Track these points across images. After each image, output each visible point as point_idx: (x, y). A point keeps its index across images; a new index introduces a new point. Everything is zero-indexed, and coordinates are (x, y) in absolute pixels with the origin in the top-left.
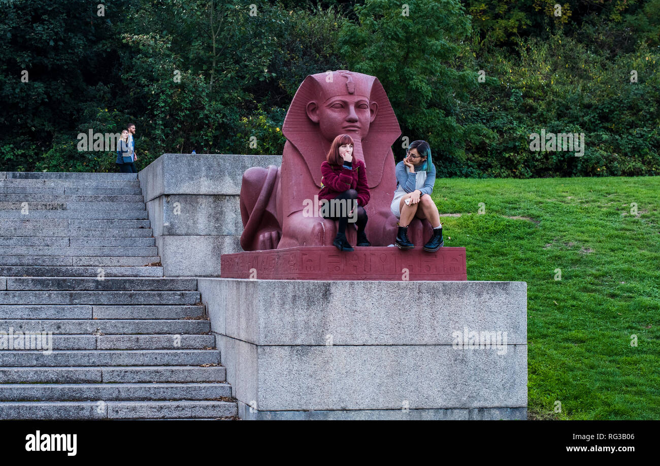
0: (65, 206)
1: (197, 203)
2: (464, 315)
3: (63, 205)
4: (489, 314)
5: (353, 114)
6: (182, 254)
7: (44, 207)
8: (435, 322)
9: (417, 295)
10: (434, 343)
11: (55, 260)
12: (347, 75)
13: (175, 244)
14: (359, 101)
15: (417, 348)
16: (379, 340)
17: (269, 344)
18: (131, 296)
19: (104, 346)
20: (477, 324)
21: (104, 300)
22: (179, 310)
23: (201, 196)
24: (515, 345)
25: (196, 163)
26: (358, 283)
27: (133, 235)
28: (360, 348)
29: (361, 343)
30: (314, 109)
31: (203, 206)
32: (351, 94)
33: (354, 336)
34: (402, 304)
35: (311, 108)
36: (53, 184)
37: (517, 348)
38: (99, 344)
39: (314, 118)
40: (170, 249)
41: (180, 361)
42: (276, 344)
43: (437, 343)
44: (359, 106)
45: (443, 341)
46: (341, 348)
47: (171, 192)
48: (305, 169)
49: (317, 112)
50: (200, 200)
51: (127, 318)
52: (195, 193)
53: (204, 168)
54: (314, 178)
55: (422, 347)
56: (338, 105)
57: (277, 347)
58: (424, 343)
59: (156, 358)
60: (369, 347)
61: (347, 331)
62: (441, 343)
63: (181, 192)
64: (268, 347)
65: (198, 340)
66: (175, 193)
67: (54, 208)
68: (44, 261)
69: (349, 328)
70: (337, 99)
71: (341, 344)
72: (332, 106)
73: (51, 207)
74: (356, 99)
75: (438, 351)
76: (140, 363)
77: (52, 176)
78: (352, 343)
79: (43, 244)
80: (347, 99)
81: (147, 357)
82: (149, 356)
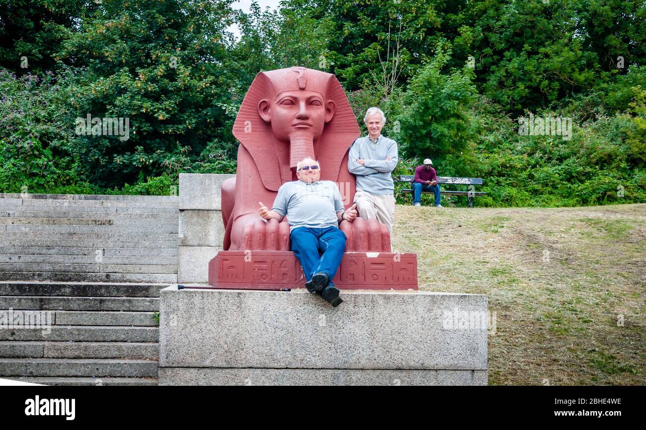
0: (111, 222)
1: (209, 217)
2: (410, 334)
3: (110, 221)
4: (441, 334)
5: (302, 109)
6: (194, 262)
7: (94, 223)
8: (374, 342)
9: (353, 309)
10: (373, 367)
11: (84, 267)
12: (299, 70)
13: (188, 253)
14: (311, 98)
15: (352, 372)
16: (305, 362)
17: (171, 365)
18: (101, 301)
19: (51, 354)
20: (425, 345)
21: (74, 305)
22: (142, 317)
23: (211, 212)
24: (473, 371)
25: (207, 181)
26: (280, 294)
27: (163, 247)
28: (282, 371)
29: (283, 365)
30: (266, 107)
31: (214, 220)
32: (302, 89)
33: (275, 357)
34: (333, 319)
35: (263, 107)
36: (109, 205)
37: (476, 374)
38: (46, 352)
39: (266, 117)
40: (183, 258)
41: (123, 372)
42: (179, 365)
43: (376, 367)
44: (310, 102)
45: (384, 365)
46: (259, 371)
47: (185, 208)
48: (254, 171)
49: (269, 111)
50: (211, 214)
51: (90, 324)
52: (207, 208)
53: (214, 187)
54: (263, 180)
55: (358, 372)
56: (288, 101)
57: (181, 370)
58: (360, 366)
59: (97, 369)
60: (293, 371)
61: (266, 351)
62: (382, 367)
63: (194, 207)
64: (170, 370)
65: (149, 350)
66: (189, 208)
67: (102, 224)
68: (75, 268)
69: (268, 348)
70: (285, 95)
71: (259, 366)
72: (282, 103)
73: (100, 223)
74: (308, 94)
75: (378, 377)
76: (80, 374)
77: (111, 198)
78: (272, 365)
79: (81, 253)
80: (297, 94)
81: (88, 368)
82: (90, 367)
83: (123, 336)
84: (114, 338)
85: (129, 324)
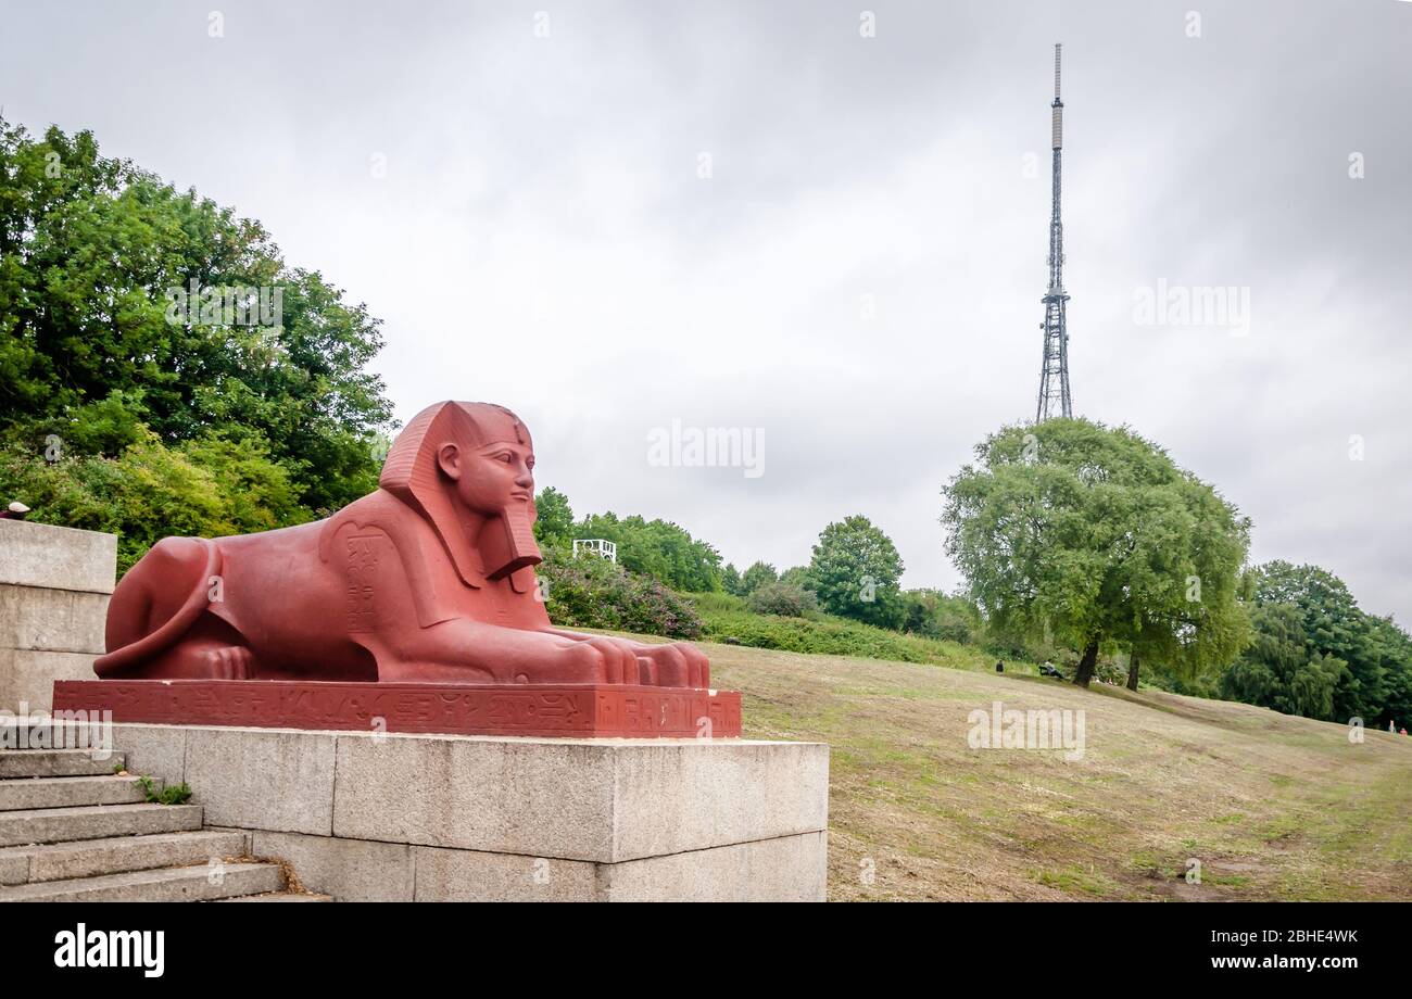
19: (45, 873)
22: (118, 787)
48: (443, 552)
54: (459, 568)
81: (168, 890)
82: (171, 887)
83: (129, 826)
84: (113, 831)
85: (94, 802)
